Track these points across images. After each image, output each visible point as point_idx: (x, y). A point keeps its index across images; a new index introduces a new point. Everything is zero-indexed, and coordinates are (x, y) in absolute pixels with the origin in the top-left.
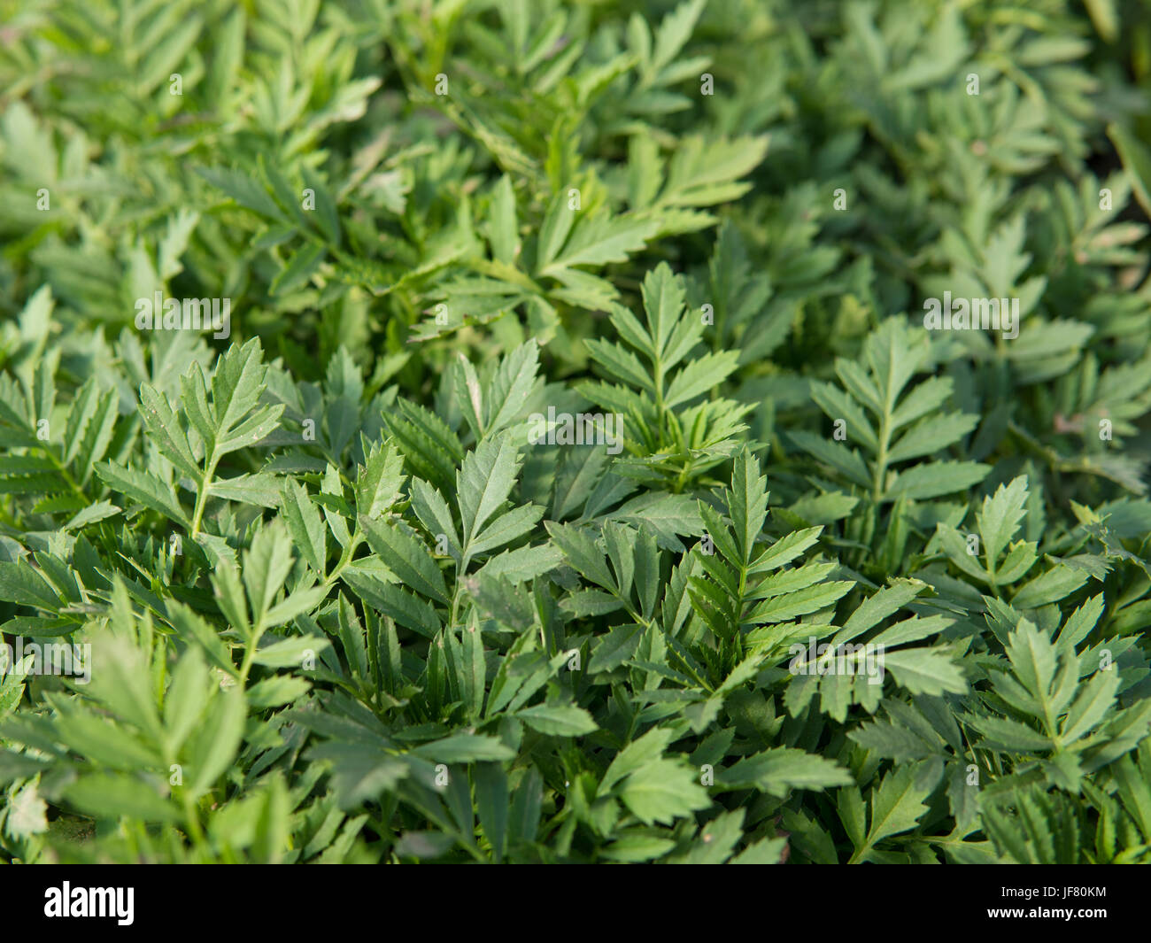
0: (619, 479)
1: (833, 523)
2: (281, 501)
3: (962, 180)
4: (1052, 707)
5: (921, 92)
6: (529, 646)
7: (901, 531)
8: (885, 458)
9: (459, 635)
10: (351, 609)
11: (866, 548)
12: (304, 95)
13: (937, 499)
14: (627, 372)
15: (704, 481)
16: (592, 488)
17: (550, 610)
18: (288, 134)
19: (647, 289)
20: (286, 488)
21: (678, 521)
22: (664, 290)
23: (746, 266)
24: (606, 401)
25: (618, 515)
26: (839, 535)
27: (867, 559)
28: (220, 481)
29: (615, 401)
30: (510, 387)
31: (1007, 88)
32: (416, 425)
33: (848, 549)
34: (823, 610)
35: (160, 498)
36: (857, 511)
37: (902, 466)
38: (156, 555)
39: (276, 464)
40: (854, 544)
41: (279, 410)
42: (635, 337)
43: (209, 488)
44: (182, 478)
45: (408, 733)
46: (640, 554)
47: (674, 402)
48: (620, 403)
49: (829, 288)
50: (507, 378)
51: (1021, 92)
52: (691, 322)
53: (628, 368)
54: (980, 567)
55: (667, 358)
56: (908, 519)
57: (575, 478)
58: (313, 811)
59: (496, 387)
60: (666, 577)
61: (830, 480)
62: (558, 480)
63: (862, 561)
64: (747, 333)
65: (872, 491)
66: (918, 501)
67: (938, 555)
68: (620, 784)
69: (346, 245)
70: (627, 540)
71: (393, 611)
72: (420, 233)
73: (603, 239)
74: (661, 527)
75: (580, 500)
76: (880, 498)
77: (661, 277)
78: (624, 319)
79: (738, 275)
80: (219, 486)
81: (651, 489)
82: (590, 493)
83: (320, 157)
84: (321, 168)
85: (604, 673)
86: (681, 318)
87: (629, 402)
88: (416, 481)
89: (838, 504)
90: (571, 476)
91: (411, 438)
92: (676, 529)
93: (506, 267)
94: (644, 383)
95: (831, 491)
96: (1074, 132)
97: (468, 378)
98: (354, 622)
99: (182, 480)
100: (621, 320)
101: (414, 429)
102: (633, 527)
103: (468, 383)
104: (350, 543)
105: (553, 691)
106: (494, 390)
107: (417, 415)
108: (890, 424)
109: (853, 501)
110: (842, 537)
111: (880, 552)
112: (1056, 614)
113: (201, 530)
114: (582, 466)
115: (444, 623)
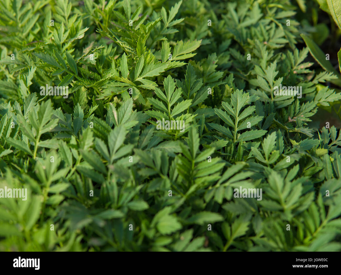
0: (158, 137)
1: (222, 148)
2: (59, 147)
3: (259, 51)
4: (283, 196)
5: (248, 28)
6: (129, 185)
7: (241, 150)
8: (237, 130)
9: (110, 183)
10: (78, 176)
11: (232, 155)
12: (67, 34)
13: (252, 141)
14: (160, 107)
15: (183, 138)
16: (150, 140)
17: (136, 174)
18: (64, 44)
19: (165, 83)
20: (60, 143)
21: (174, 149)
22: (169, 83)
23: (195, 76)
24: (154, 115)
25: (157, 147)
26: (223, 152)
27: (232, 158)
28: (41, 142)
29: (156, 115)
30: (125, 112)
31: (273, 25)
32: (98, 124)
33: (226, 156)
34: (216, 172)
35: (24, 147)
36: (228, 145)
37: (241, 132)
38: (23, 164)
39: (57, 136)
40: (228, 154)
41: (57, 120)
42: (162, 97)
43: (38, 144)
44: (31, 142)
45: (94, 211)
46: (163, 158)
47: (174, 115)
48: (158, 116)
49: (221, 83)
50: (124, 110)
51: (277, 26)
52: (178, 92)
53: (160, 105)
54: (264, 159)
55: (171, 103)
56: (243, 146)
57: (145, 138)
58: (67, 235)
59: (121, 112)
60: (170, 164)
61: (220, 136)
62: (140, 138)
63: (231, 159)
64: (196, 95)
65: (233, 139)
66: (247, 142)
67: (252, 156)
68: (157, 224)
69: (80, 75)
70: (159, 154)
71: (91, 177)
72: (101, 71)
73: (153, 69)
74: (169, 150)
75: (146, 144)
76: (235, 141)
77: (169, 79)
78: (159, 92)
79: (193, 79)
80: (41, 143)
81: (167, 140)
82: (149, 142)
83: (72, 50)
84: (72, 54)
85: (152, 192)
86: (175, 91)
87: (160, 115)
88: (97, 139)
89: (223, 143)
90: (144, 137)
91: (97, 128)
92: (174, 150)
93: (125, 79)
94: (165, 110)
95: (220, 139)
96: (293, 37)
97: (113, 110)
98: (79, 180)
99: (31, 143)
100: (157, 92)
101: (98, 125)
102: (161, 150)
103: (113, 111)
104: (79, 158)
105: (137, 197)
106: (121, 113)
107: (98, 121)
108: (238, 119)
109: (227, 142)
110: (224, 152)
111: (236, 157)
112: (286, 171)
113: (36, 156)
114: (147, 134)
115: (106, 180)
